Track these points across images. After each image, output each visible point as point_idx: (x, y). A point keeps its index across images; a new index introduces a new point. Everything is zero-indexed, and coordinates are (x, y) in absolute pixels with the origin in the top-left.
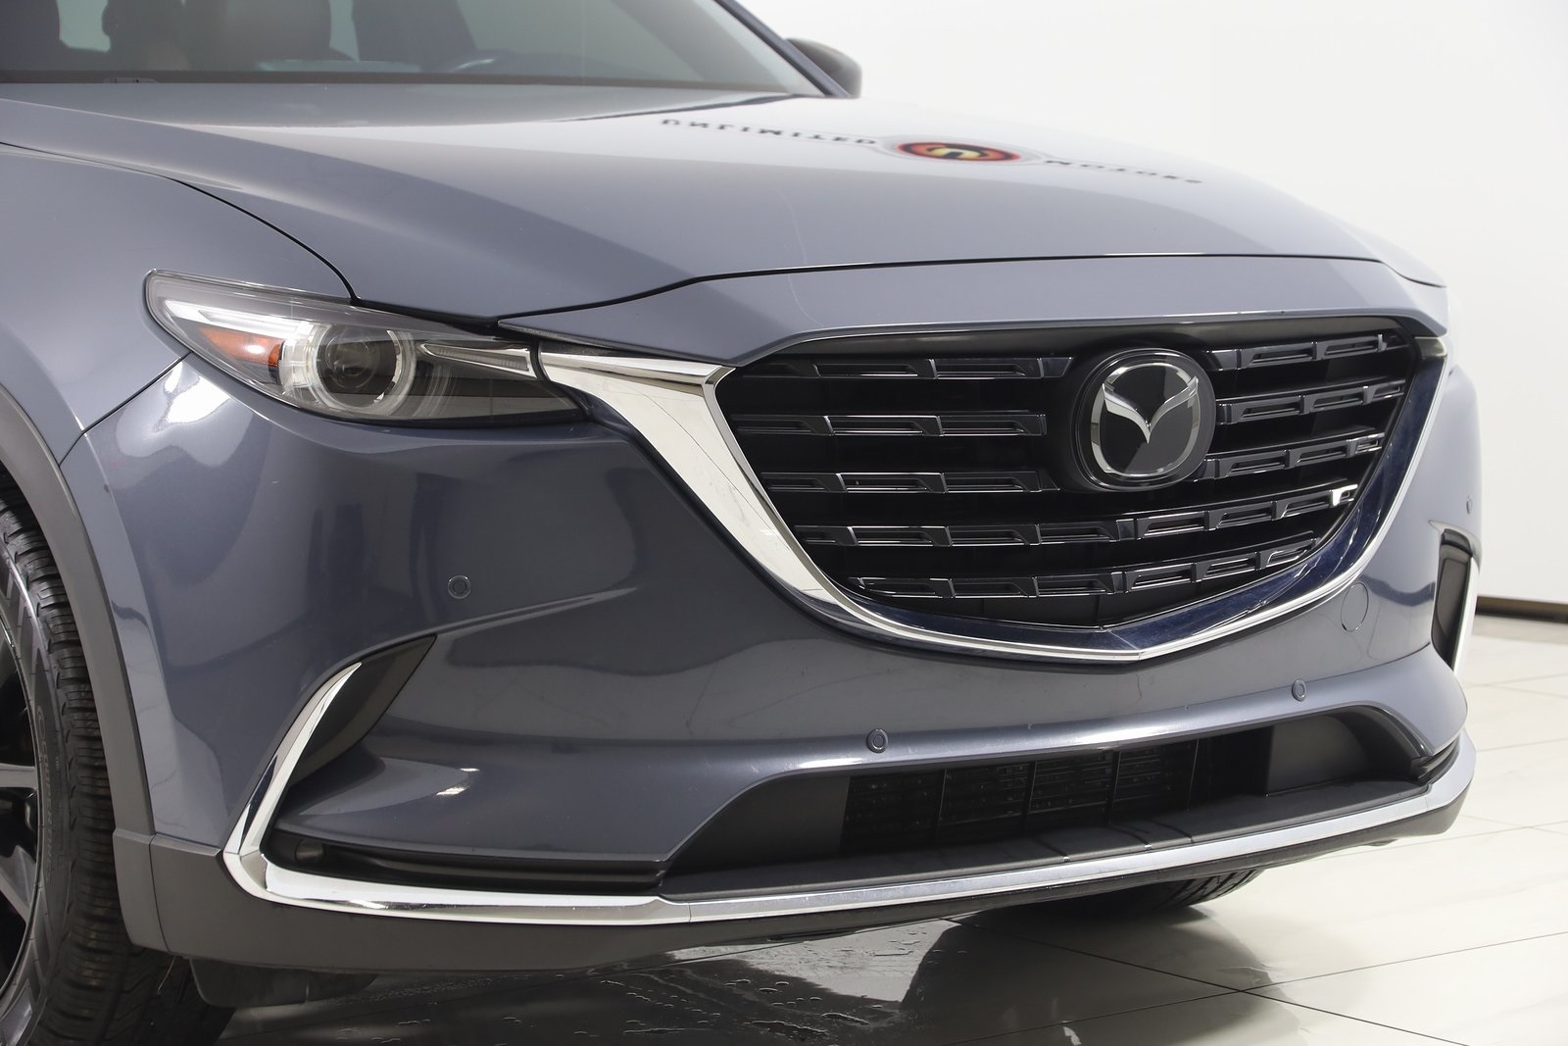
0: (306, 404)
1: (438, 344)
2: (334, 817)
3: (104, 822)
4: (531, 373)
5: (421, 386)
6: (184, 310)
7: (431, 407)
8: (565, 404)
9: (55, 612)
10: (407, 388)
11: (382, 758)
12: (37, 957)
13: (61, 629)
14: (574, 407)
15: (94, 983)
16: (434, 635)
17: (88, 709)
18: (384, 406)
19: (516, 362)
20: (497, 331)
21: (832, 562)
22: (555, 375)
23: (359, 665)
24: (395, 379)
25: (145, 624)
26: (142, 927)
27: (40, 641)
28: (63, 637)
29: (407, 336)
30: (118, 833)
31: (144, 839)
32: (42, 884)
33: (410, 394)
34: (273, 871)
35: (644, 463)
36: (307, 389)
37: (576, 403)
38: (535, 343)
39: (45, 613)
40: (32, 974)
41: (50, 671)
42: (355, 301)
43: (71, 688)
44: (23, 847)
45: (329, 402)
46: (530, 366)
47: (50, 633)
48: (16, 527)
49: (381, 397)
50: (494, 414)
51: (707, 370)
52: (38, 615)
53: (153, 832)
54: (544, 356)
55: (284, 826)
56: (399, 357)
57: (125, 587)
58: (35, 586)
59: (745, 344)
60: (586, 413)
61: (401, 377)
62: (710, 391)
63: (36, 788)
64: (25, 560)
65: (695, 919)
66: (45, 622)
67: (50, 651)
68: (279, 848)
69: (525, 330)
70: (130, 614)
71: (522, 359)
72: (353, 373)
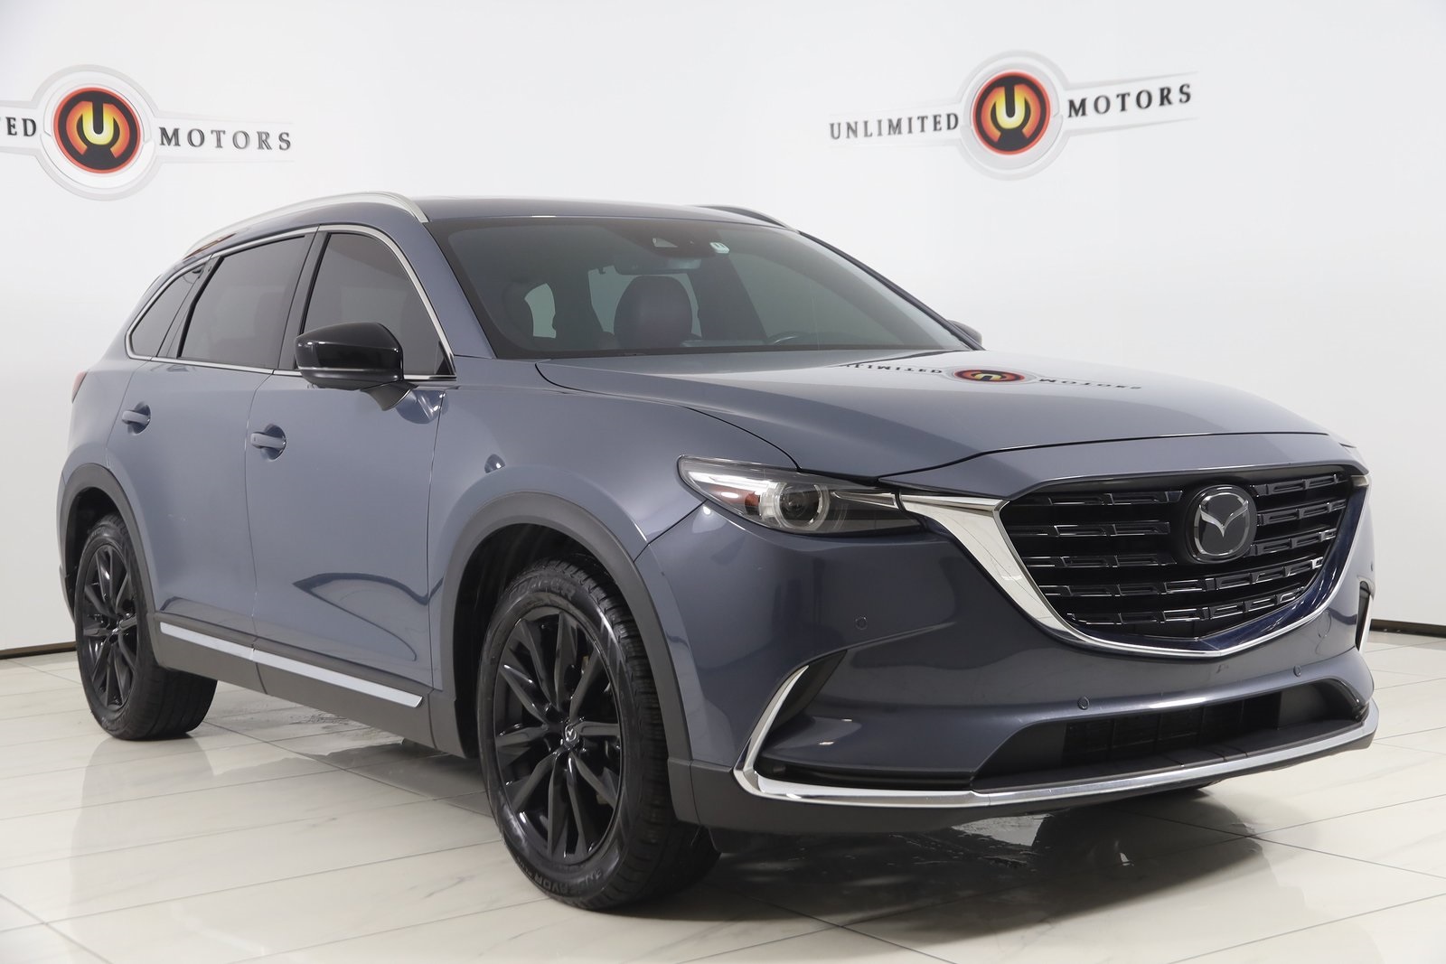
0: (775, 526)
1: (841, 491)
2: (791, 749)
3: (661, 753)
4: (896, 506)
5: (832, 515)
6: (699, 476)
7: (838, 526)
8: (914, 522)
9: (628, 640)
10: (825, 516)
11: (815, 718)
12: (621, 826)
13: (632, 650)
14: (918, 524)
15: (654, 841)
16: (846, 650)
17: (652, 692)
18: (813, 525)
19: (886, 500)
20: (878, 484)
21: (1059, 606)
22: (909, 507)
23: (807, 667)
24: (819, 511)
25: (686, 644)
26: (684, 809)
27: (620, 657)
28: (634, 654)
29: (825, 488)
30: (671, 760)
31: (686, 763)
32: (624, 788)
33: (827, 519)
34: (761, 780)
35: (962, 556)
36: (774, 518)
37: (920, 522)
38: (897, 490)
39: (622, 642)
40: (619, 836)
41: (627, 672)
42: (799, 470)
43: (640, 681)
44: (608, 767)
45: (786, 525)
46: (895, 503)
47: (627, 653)
48: (604, 595)
49: (812, 521)
50: (878, 528)
51: (996, 502)
52: (619, 642)
53: (691, 759)
54: (903, 497)
55: (766, 755)
56: (821, 499)
57: (673, 623)
58: (617, 627)
59: (1014, 489)
60: (926, 528)
61: (822, 511)
62: (997, 514)
63: (619, 737)
64: (610, 613)
65: (993, 804)
66: (624, 646)
67: (627, 661)
68: (764, 767)
69: (894, 483)
70: (676, 640)
71: (891, 499)
72: (798, 509)
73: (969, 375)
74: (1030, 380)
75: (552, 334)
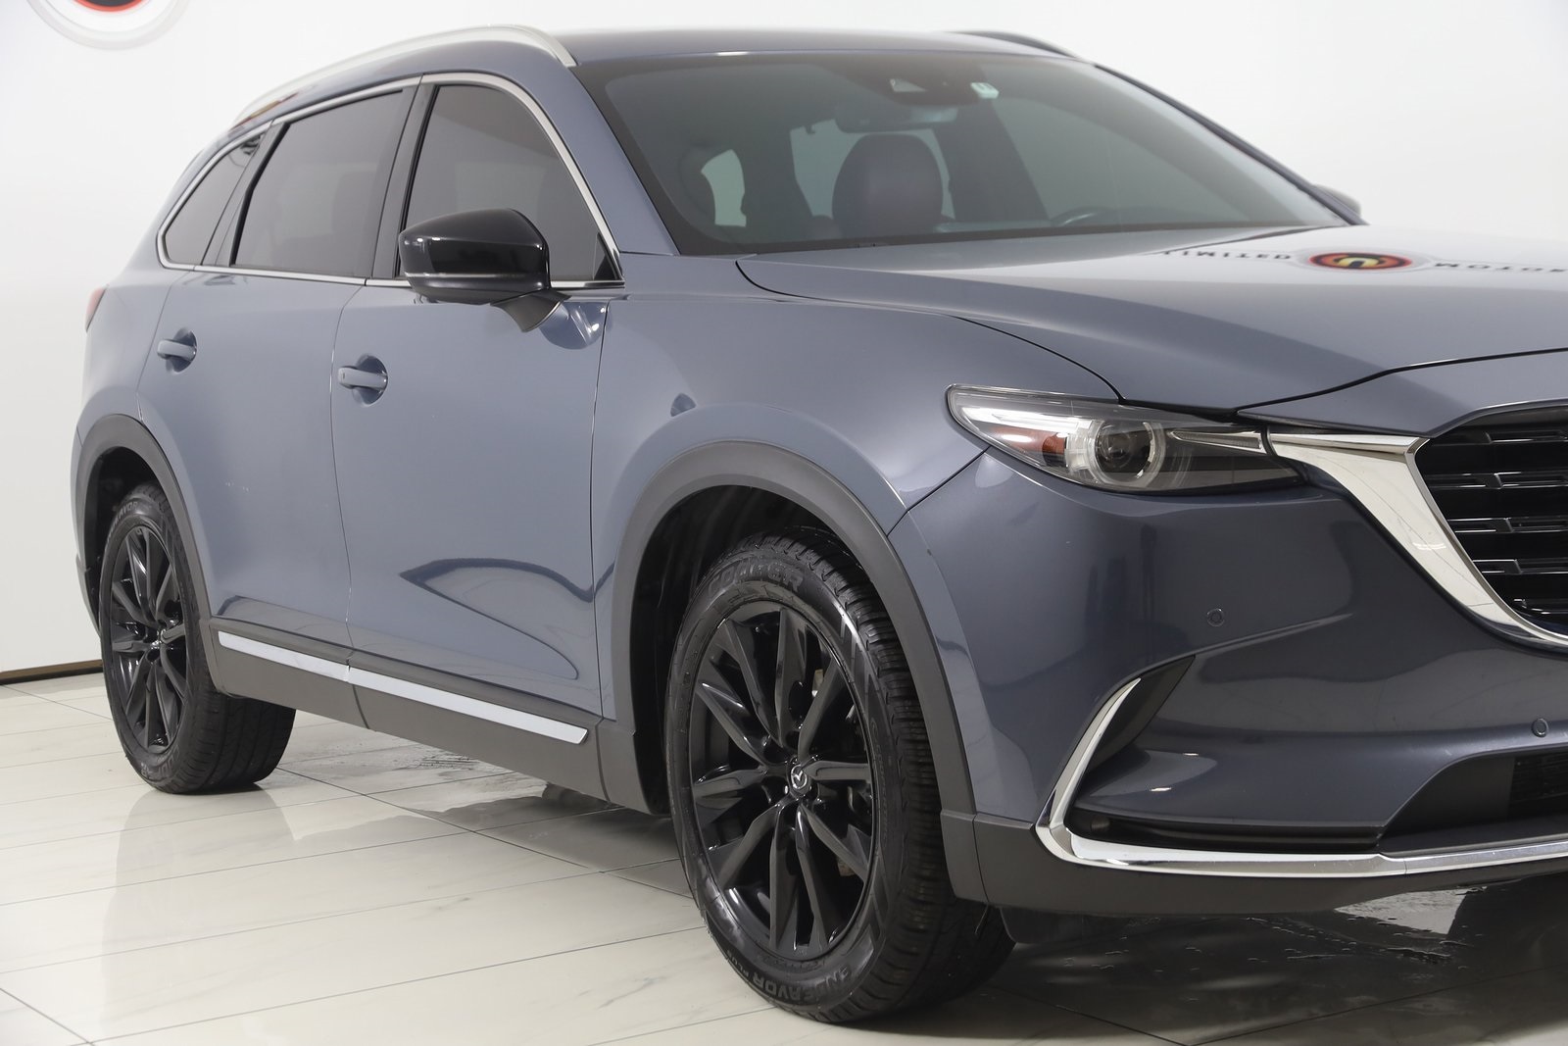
0: (1088, 481)
1: (1182, 430)
2: (1116, 796)
3: (930, 802)
4: (1262, 450)
5: (1169, 464)
6: (977, 413)
7: (1178, 480)
8: (1289, 473)
9: (880, 647)
10: (1159, 466)
11: (1148, 752)
12: (876, 907)
13: (886, 659)
14: (1295, 474)
15: (922, 927)
16: (1194, 656)
17: (916, 718)
18: (1143, 479)
19: (1248, 443)
20: (1236, 419)
21: (1503, 587)
22: (1281, 451)
23: (1139, 680)
24: (1150, 459)
25: (966, 653)
26: (965, 882)
27: (869, 669)
28: (888, 666)
29: (1159, 426)
30: (944, 813)
31: (967, 818)
32: (878, 853)
33: (1160, 471)
34: (1076, 841)
35: (1358, 518)
36: (1087, 470)
37: (1296, 470)
38: (1264, 426)
39: (872, 648)
40: (872, 920)
41: (880, 691)
42: (1122, 401)
43: (898, 704)
44: (854, 825)
45: (1103, 479)
46: (1261, 446)
47: (879, 664)
48: (843, 584)
49: (1141, 473)
50: (1235, 482)
51: (1409, 441)
52: (867, 649)
53: (974, 811)
54: (1272, 436)
55: (1081, 805)
56: (1153, 443)
57: (945, 623)
58: (863, 628)
59: (1435, 421)
60: (1306, 479)
61: (1155, 458)
62: (1411, 458)
63: (869, 782)
64: (854, 608)
65: (1409, 872)
66: (873, 654)
67: (879, 676)
68: (1079, 822)
69: (1259, 417)
70: (951, 646)
71: (1255, 440)
72: (1120, 457)
73: (1330, 261)
74: (1421, 264)
75: (740, 220)
